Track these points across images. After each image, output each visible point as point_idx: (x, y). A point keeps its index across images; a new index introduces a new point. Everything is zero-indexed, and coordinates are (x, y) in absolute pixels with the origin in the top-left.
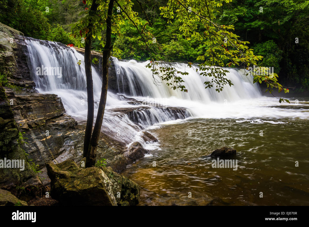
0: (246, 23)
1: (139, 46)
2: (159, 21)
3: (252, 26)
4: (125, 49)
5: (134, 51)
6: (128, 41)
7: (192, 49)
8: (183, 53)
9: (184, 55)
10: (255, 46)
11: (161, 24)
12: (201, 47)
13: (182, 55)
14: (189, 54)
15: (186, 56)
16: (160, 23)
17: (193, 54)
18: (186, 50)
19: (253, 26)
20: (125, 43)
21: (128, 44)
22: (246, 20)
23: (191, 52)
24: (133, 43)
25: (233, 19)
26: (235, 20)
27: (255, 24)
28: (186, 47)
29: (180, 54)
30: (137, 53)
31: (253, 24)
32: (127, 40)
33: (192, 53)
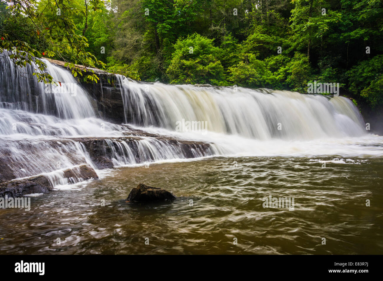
0: (342, 34)
1: (197, 71)
2: (228, 40)
3: (352, 37)
4: (180, 75)
5: (191, 77)
6: (185, 65)
7: (269, 72)
8: (256, 78)
9: (256, 80)
10: (359, 65)
11: (231, 42)
12: (282, 69)
13: (254, 80)
14: (265, 79)
15: (259, 81)
16: (228, 42)
17: (270, 79)
18: (260, 74)
19: (354, 36)
20: (181, 67)
21: (185, 69)
22: (343, 29)
23: (268, 76)
24: (190, 68)
25: (321, 28)
26: (324, 29)
27: (355, 33)
28: (260, 70)
29: (251, 80)
30: (195, 80)
31: (352, 33)
32: (183, 65)
33: (268, 78)
